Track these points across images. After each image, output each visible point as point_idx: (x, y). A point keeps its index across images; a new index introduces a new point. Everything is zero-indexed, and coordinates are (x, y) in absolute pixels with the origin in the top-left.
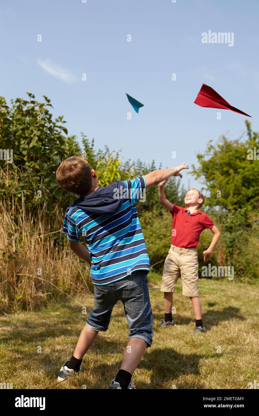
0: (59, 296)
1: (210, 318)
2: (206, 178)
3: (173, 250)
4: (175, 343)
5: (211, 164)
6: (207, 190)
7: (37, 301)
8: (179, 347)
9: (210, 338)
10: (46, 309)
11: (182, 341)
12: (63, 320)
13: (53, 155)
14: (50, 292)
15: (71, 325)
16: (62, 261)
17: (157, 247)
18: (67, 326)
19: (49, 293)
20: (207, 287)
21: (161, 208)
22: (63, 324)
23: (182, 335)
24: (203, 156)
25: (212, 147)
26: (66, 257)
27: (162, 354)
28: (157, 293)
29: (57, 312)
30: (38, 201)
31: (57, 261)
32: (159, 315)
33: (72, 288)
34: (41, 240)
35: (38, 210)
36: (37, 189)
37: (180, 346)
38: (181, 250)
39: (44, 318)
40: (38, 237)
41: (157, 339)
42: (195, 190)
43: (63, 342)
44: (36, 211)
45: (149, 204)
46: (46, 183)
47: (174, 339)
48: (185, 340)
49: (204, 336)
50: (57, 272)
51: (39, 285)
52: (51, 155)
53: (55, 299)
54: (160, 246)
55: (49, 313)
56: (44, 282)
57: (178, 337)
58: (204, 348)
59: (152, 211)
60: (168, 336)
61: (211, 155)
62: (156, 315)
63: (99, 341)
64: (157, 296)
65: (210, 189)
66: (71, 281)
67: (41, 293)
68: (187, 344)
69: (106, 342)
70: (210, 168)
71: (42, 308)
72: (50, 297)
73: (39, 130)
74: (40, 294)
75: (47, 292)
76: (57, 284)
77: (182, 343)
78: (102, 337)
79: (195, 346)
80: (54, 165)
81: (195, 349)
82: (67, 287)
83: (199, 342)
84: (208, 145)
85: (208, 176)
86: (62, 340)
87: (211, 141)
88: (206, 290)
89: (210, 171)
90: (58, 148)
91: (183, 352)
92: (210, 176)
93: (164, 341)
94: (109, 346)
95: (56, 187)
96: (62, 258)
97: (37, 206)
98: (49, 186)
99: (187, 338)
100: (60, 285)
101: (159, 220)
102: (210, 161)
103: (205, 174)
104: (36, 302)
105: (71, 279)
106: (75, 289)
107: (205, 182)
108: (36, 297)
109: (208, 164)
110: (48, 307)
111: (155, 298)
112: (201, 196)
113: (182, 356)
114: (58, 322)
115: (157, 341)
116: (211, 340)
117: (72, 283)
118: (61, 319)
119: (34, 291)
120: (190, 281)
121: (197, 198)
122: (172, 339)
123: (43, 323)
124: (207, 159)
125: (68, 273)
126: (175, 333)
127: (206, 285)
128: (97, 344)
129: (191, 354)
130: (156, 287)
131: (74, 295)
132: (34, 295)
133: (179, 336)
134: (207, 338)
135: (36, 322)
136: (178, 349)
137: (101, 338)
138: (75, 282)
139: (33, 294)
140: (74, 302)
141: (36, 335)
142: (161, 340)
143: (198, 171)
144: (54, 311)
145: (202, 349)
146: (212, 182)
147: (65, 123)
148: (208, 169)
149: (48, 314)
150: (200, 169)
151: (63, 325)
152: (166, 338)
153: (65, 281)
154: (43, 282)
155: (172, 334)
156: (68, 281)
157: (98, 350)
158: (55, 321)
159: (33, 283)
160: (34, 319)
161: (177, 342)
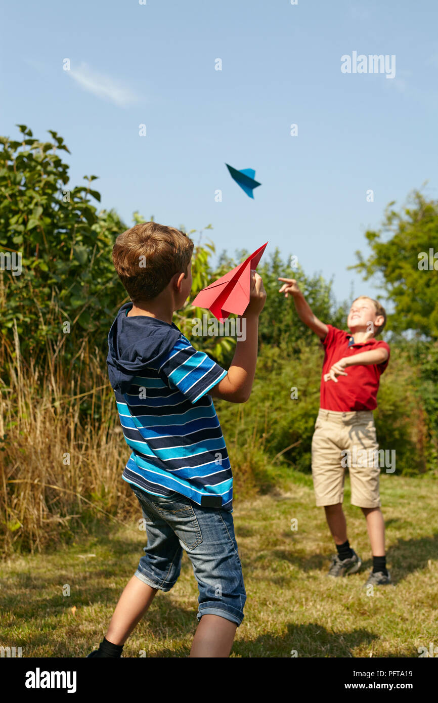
0: (95, 522)
1: (396, 554)
2: (386, 276)
3: (327, 420)
4: (324, 608)
5: (394, 249)
6: (388, 299)
7: (51, 533)
8: (331, 616)
9: (396, 595)
10: (69, 549)
11: (337, 605)
12: (101, 568)
13: (74, 242)
14: (77, 513)
15: (117, 579)
16: (98, 452)
17: (290, 416)
18: (108, 581)
19: (75, 516)
20: (389, 492)
21: (298, 338)
22: (100, 578)
23: (339, 591)
24: (377, 233)
25: (394, 214)
26: (107, 443)
27: (298, 633)
28: (289, 508)
29: (90, 553)
30: (47, 334)
31: (90, 451)
32: (293, 552)
33: (121, 505)
34: (55, 412)
35: (48, 351)
36: (44, 310)
37: (334, 615)
38: (345, 416)
39: (65, 567)
40: (49, 405)
41: (287, 601)
42: (367, 300)
43: (97, 615)
44: (44, 354)
45: (273, 331)
46: (61, 299)
47: (322, 600)
48: (344, 601)
49: (382, 592)
50: (90, 473)
51: (55, 500)
52: (71, 243)
53: (86, 527)
54: (294, 416)
55: (75, 556)
56: (65, 493)
57: (329, 597)
58: (382, 617)
59: (278, 346)
60: (310, 594)
61: (394, 231)
62: (287, 553)
63: (170, 610)
64: (289, 513)
65: (393, 297)
66: (118, 490)
67: (58, 515)
68: (348, 609)
69: (184, 611)
70: (392, 257)
71: (62, 546)
72: (75, 526)
73: (44, 194)
74: (57, 519)
75: (72, 513)
76: (90, 497)
77: (338, 608)
78: (176, 602)
79: (363, 614)
80: (76, 263)
81: (365, 620)
82: (110, 502)
83: (371, 604)
84: (386, 210)
85: (388, 273)
86: (95, 612)
87: (392, 204)
88: (387, 497)
89: (392, 262)
90: (84, 229)
91: (339, 626)
92: (393, 271)
93: (302, 605)
94: (189, 620)
95: (81, 307)
96: (99, 445)
97: (45, 345)
98: (70, 304)
99: (348, 597)
100: (97, 499)
101: (294, 363)
102: (392, 243)
103: (383, 268)
104: (49, 535)
105: (117, 487)
106: (126, 505)
107: (383, 285)
108: (48, 525)
109: (388, 249)
110: (74, 544)
111: (286, 518)
112: (380, 312)
113: (337, 636)
114: (91, 573)
115: (286, 605)
116: (396, 600)
117: (119, 494)
118: (98, 567)
119: (45, 513)
120: (368, 476)
121: (371, 315)
122: (318, 600)
123: (61, 577)
124: (385, 238)
125: (111, 474)
126: (325, 588)
127: (387, 488)
128: (165, 618)
129: (356, 631)
130: (288, 495)
131: (125, 518)
132: (45, 521)
133: (333, 594)
134: (389, 596)
135: (49, 575)
136: (329, 620)
137: (174, 603)
138: (127, 492)
139: (42, 520)
140: (125, 531)
141: (44, 602)
142: (297, 602)
143: (368, 264)
144: (85, 551)
145: (377, 619)
146: (396, 284)
147: (95, 181)
148: (389, 259)
149: (73, 559)
150: (373, 260)
151: (100, 580)
152: (307, 599)
153: (106, 490)
154: (62, 494)
155: (319, 591)
156: (112, 490)
157: (167, 629)
158: (86, 572)
159: (42, 497)
160: (44, 570)
161: (327, 607)
